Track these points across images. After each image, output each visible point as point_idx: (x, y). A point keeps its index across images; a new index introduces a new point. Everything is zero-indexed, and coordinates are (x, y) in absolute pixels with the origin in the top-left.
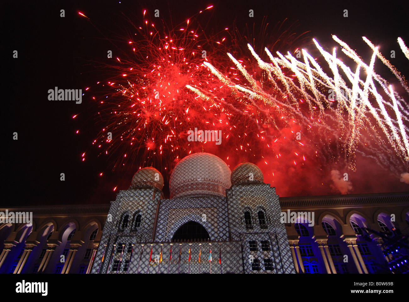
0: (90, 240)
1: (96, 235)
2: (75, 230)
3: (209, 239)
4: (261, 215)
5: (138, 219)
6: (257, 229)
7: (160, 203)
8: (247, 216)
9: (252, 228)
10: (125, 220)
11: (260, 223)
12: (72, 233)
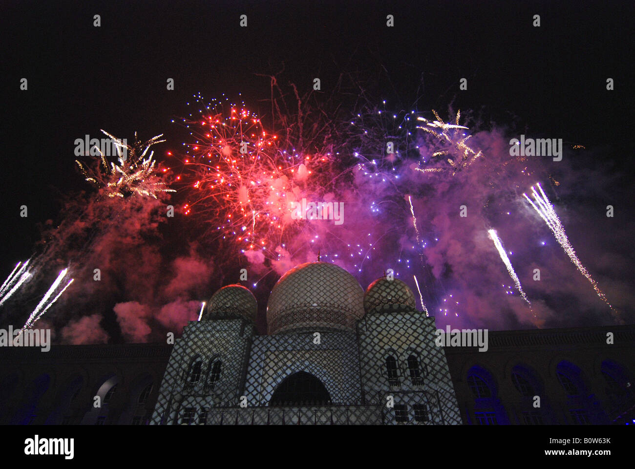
0: (140, 402)
1: (148, 393)
2: (116, 385)
3: (329, 401)
4: (413, 362)
5: (217, 368)
6: (407, 385)
7: (250, 342)
8: (391, 363)
9: (398, 383)
10: (196, 369)
11: (412, 375)
12: (111, 390)
